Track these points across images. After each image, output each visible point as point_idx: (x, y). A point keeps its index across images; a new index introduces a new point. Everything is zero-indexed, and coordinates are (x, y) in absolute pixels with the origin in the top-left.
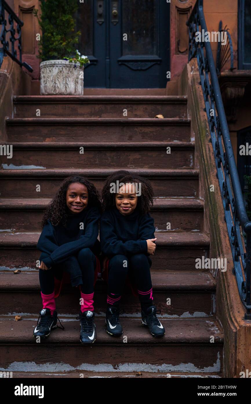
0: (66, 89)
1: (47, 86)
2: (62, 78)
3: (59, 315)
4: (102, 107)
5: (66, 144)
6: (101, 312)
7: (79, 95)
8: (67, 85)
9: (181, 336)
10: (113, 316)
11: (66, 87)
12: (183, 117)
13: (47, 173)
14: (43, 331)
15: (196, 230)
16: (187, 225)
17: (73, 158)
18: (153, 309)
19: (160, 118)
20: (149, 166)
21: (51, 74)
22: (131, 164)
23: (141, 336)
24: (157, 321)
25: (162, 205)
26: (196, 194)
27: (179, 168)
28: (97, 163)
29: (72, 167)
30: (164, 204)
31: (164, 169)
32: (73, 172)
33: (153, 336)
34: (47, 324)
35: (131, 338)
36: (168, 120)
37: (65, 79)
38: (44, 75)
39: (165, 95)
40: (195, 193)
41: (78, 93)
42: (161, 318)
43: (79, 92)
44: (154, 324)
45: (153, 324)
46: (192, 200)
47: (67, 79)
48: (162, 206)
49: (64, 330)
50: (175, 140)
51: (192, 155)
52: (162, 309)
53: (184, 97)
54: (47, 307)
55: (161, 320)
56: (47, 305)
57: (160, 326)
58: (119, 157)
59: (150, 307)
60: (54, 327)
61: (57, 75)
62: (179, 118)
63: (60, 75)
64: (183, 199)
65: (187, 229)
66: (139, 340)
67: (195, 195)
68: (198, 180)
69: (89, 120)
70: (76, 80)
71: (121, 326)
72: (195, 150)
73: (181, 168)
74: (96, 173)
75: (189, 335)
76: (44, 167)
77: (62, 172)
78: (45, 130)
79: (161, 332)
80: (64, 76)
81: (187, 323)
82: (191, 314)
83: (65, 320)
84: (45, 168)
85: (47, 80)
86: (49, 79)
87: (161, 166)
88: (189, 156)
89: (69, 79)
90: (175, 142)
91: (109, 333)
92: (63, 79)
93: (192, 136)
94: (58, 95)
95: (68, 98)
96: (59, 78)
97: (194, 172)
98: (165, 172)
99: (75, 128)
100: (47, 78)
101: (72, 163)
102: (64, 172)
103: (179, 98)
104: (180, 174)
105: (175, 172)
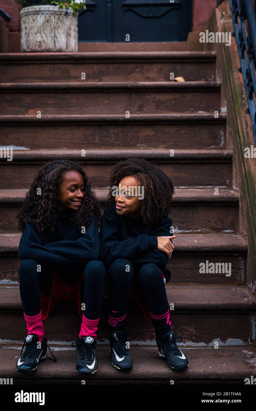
0: (55, 45)
1: (30, 41)
2: (49, 29)
3: (49, 342)
4: (103, 67)
5: (55, 117)
6: (103, 339)
7: (72, 52)
8: (56, 38)
9: (211, 371)
10: (118, 343)
11: (55, 41)
12: (211, 80)
13: (31, 156)
14: (28, 363)
15: (229, 231)
16: (216, 223)
17: (65, 135)
18: (171, 335)
19: (179, 81)
20: (166, 146)
21: (35, 25)
22: (142, 143)
23: (157, 371)
24: (177, 350)
25: (184, 197)
26: (229, 183)
27: (206, 148)
28: (96, 141)
29: (63, 148)
30: (186, 196)
31: (186, 149)
32: (66, 154)
33: (173, 370)
34: (35, 354)
35: (144, 372)
36: (191, 85)
37: (53, 30)
38: (26, 25)
39: (186, 50)
40: (228, 181)
41: (70, 49)
42: (183, 346)
43: (72, 47)
44: (174, 354)
45: (172, 354)
46: (223, 190)
47: (56, 30)
48: (183, 199)
49: (56, 362)
50: (200, 110)
51: (223, 131)
52: (185, 334)
53: (211, 53)
54: (34, 332)
55: (183, 349)
56: (33, 329)
57: (182, 356)
58: (125, 134)
59: (168, 333)
60: (43, 358)
61: (43, 26)
62: (206, 80)
63: (46, 25)
64: (211, 189)
65: (217, 230)
66: (155, 375)
67: (227, 183)
68: (231, 164)
69: (86, 84)
70: (67, 32)
71: (130, 357)
72: (227, 124)
73: (209, 147)
74: (95, 156)
75: (222, 370)
76: (27, 147)
77: (50, 154)
78: (27, 99)
79: (182, 364)
80: (52, 27)
81: (218, 354)
82: (223, 342)
83: (57, 349)
84: (28, 149)
85: (30, 32)
86: (32, 31)
87: (181, 145)
88: (220, 131)
89: (59, 31)
90: (200, 113)
91: (115, 366)
92: (50, 31)
93: (223, 105)
94: (45, 52)
95: (58, 55)
96: (46, 29)
97: (226, 154)
98: (187, 154)
99: (67, 96)
100: (30, 30)
101: (64, 143)
102: (53, 155)
103: (205, 55)
104: (208, 156)
105: (200, 154)
